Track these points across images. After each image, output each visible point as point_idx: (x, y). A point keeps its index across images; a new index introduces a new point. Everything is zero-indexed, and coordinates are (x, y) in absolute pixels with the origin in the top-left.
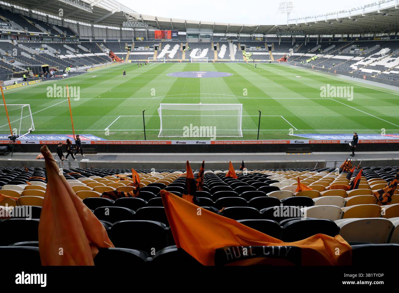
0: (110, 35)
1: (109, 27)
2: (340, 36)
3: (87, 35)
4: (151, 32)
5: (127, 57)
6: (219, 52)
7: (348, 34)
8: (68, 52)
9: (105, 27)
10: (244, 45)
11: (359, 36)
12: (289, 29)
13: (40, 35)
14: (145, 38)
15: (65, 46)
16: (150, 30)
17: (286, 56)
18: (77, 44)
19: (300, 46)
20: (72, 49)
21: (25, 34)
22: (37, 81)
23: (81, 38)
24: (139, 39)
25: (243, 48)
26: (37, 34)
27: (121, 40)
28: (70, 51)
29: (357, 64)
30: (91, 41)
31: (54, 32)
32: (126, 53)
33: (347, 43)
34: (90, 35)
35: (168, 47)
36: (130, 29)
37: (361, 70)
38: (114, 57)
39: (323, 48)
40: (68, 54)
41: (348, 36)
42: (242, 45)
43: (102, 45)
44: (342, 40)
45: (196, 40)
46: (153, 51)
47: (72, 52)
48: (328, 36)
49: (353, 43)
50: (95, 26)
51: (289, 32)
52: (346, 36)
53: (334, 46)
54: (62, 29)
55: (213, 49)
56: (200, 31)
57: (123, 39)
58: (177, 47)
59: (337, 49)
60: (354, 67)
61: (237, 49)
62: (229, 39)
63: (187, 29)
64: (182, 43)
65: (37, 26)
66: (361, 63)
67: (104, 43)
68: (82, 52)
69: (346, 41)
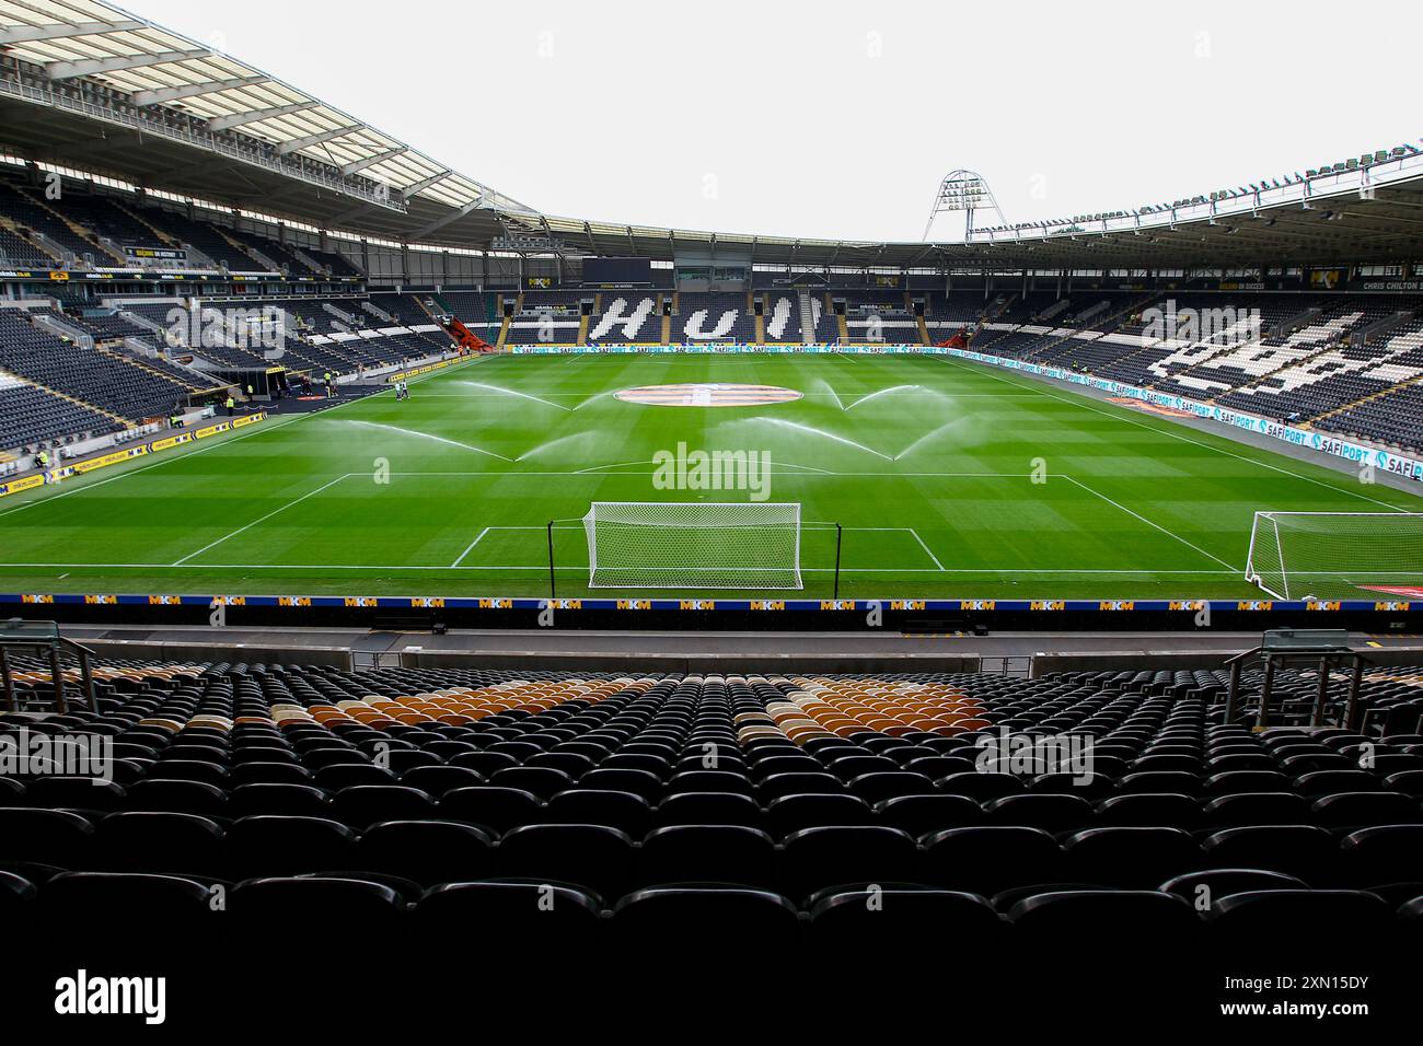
0: (454, 272)
1: (451, 251)
2: (1124, 273)
3: (386, 274)
4: (571, 261)
5: (502, 336)
6: (768, 321)
7: (1149, 269)
8: (335, 324)
9: (440, 250)
10: (843, 300)
11: (1180, 274)
12: (972, 255)
13: (260, 278)
14: (554, 283)
15: (327, 307)
16: (569, 257)
17: (967, 331)
18: (359, 301)
19: (1007, 300)
20: (346, 317)
21: (221, 278)
22: (254, 416)
23: (371, 283)
24: (538, 282)
25: (840, 309)
26: (252, 276)
27: (485, 287)
28: (341, 321)
29: (1167, 361)
30: (399, 290)
31: (297, 268)
32: (499, 325)
33: (1145, 295)
34: (398, 273)
35: (619, 305)
36: (512, 255)
37: (1177, 381)
38: (464, 336)
39: (1074, 310)
40: (336, 331)
41: (1149, 274)
42: (835, 300)
43: (431, 303)
44: (1130, 287)
45: (700, 286)
46: (579, 319)
47: (347, 324)
48: (1091, 273)
49: (1160, 296)
50: (411, 247)
51: (973, 262)
52: (1142, 273)
53: (1106, 304)
54: (320, 257)
55: (751, 311)
56: (713, 259)
57: (493, 282)
58: (645, 306)
59: (1115, 313)
60: (1157, 369)
61: (823, 310)
62: (798, 282)
63: (675, 254)
64: (660, 295)
65: (253, 253)
66: (1179, 358)
67: (435, 296)
68: (374, 323)
69: (1140, 289)
